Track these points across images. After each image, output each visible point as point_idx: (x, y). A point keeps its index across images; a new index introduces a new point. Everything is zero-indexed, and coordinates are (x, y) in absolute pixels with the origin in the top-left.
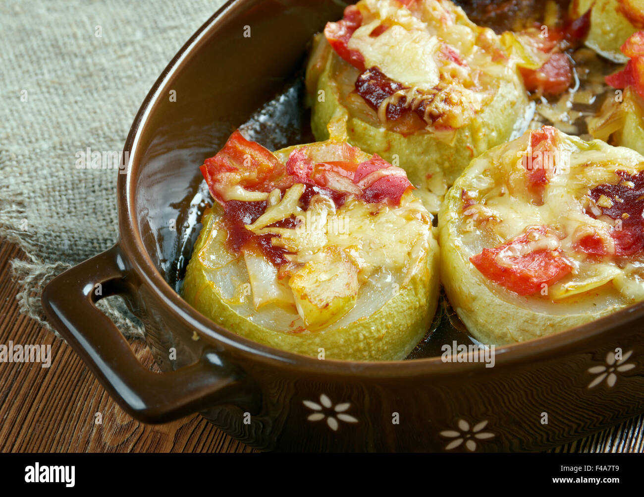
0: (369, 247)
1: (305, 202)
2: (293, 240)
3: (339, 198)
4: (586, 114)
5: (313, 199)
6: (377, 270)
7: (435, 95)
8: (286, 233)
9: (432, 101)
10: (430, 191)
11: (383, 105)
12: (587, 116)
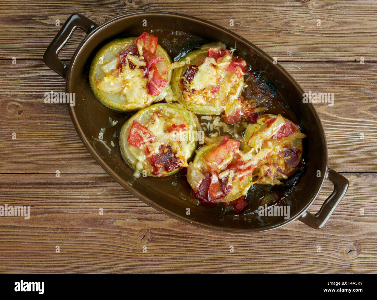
0: (131, 91)
1: (141, 68)
2: (125, 70)
3: (146, 76)
4: (219, 131)
5: (142, 70)
6: (125, 96)
7: (189, 92)
8: (127, 67)
9: (187, 91)
10: (173, 96)
11: (184, 78)
12: (218, 133)
